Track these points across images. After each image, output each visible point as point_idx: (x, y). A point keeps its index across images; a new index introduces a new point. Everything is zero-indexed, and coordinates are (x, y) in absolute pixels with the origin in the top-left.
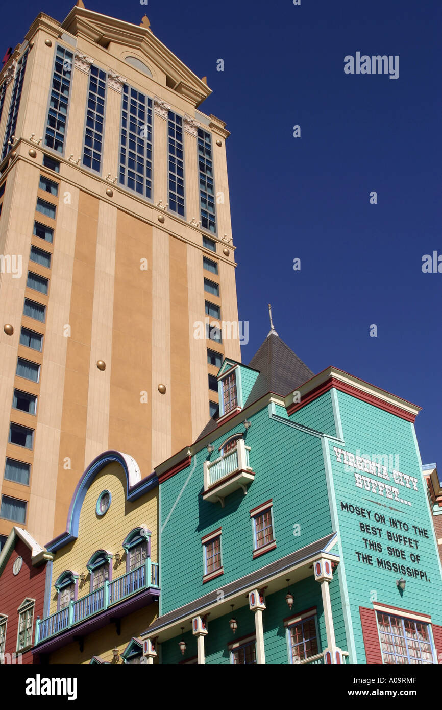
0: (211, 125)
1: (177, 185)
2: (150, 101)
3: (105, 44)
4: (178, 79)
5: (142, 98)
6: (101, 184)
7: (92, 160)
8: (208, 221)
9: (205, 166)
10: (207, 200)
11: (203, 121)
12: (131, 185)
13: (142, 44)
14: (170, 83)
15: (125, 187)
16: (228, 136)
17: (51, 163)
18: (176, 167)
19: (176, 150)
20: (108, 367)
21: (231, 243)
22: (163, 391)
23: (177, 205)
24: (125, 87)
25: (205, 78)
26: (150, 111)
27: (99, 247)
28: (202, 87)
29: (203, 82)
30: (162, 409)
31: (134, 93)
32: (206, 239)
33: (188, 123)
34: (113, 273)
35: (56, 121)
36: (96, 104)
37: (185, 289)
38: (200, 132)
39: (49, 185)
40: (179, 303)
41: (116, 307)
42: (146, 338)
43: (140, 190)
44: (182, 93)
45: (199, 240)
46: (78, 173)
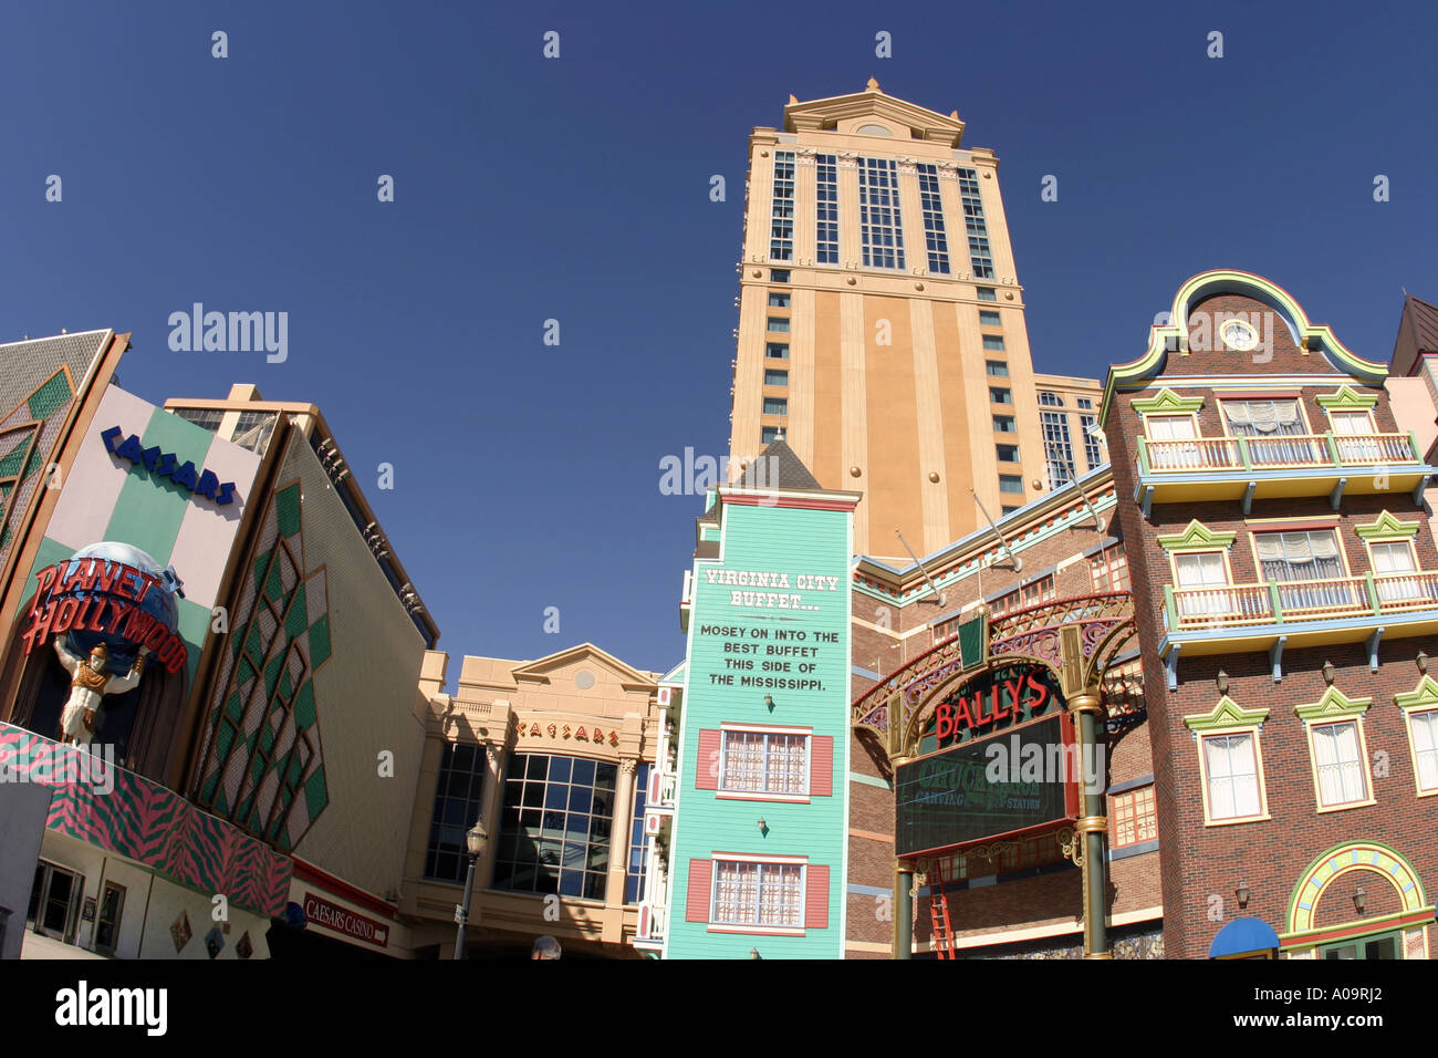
0: (974, 159)
1: (937, 242)
2: (893, 165)
3: (833, 126)
4: (922, 126)
5: (882, 164)
6: (841, 275)
7: (827, 254)
8: (982, 268)
9: (972, 208)
10: (979, 245)
11: (963, 159)
12: (878, 263)
13: (874, 108)
14: (916, 134)
15: (872, 268)
16: (998, 163)
17: (780, 275)
18: (934, 222)
19: (932, 203)
20: (864, 473)
21: (1015, 283)
22: (936, 480)
23: (940, 264)
24: (860, 161)
25: (955, 113)
26: (893, 174)
27: (844, 345)
28: (953, 123)
29: (954, 117)
30: (935, 502)
31: (872, 163)
32: (981, 290)
33: (942, 168)
34: (863, 367)
35: (782, 230)
36: (827, 193)
37: (957, 356)
38: (961, 172)
39: (781, 299)
40: (950, 372)
41: (870, 403)
42: (910, 426)
43: (890, 264)
44: (931, 139)
45: (972, 293)
46: (811, 274)
